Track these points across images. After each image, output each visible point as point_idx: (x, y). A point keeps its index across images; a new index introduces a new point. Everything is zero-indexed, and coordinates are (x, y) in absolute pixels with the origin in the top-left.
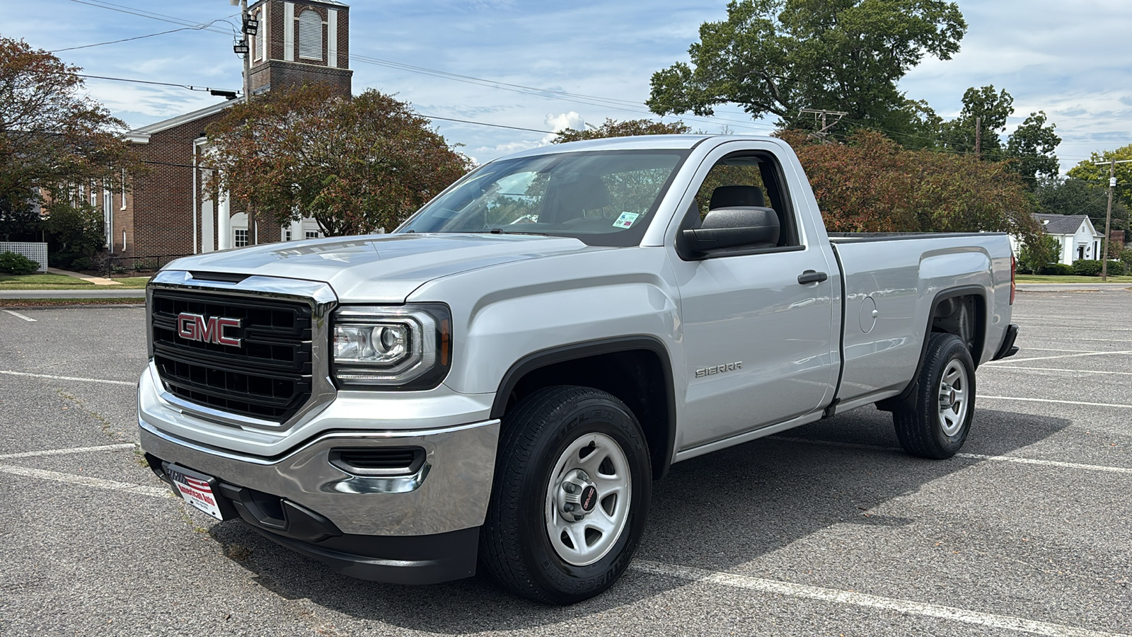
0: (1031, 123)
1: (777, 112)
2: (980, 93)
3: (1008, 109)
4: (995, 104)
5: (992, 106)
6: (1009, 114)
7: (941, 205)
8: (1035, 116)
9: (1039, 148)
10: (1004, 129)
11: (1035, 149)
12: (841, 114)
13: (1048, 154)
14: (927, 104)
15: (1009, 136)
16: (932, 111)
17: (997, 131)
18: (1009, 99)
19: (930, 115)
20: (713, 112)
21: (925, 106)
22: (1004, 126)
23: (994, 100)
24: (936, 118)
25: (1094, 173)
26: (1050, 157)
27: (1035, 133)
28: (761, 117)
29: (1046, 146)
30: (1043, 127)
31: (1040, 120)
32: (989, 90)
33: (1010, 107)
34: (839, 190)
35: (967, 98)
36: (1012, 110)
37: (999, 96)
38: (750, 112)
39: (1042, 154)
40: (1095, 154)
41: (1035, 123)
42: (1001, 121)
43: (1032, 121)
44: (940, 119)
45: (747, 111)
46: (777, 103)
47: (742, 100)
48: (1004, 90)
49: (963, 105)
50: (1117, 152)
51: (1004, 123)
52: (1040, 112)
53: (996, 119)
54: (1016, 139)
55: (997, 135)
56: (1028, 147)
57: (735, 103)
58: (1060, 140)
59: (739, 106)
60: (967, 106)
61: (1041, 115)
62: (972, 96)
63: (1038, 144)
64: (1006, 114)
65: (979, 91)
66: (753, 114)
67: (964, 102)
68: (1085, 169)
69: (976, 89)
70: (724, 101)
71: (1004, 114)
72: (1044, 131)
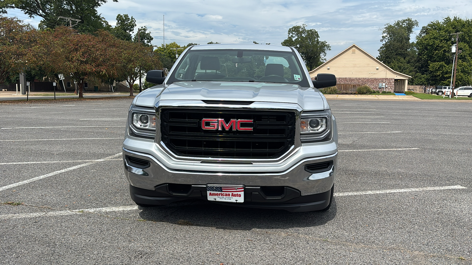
0: (142, 31)
1: (41, 15)
2: (123, 17)
3: (134, 25)
4: (129, 22)
5: (128, 22)
6: (135, 26)
7: (131, 63)
8: (143, 28)
9: (146, 41)
10: (133, 32)
11: (144, 41)
12: (78, 21)
13: (149, 43)
14: (105, 19)
15: (135, 35)
16: (107, 22)
17: (131, 33)
18: (134, 20)
19: (106, 24)
20: (7, 12)
21: (104, 20)
22: (133, 31)
23: (128, 20)
24: (109, 25)
25: (163, 52)
26: (150, 45)
27: (143, 35)
28: (33, 17)
29: (148, 40)
30: (146, 33)
31: (145, 30)
32: (126, 16)
33: (135, 24)
34: (95, 55)
35: (118, 18)
36: (136, 25)
37: (130, 19)
38: (27, 14)
39: (147, 43)
40: (163, 45)
41: (143, 31)
42: (132, 29)
43: (142, 30)
44: (111, 26)
45: (26, 13)
46: (41, 11)
47: (23, 8)
48: (132, 17)
49: (117, 21)
50: (170, 44)
51: (133, 30)
52: (144, 27)
53: (130, 28)
54: (137, 37)
55: (131, 35)
56: (142, 40)
57: (19, 9)
58: (153, 38)
59: (21, 11)
60: (118, 21)
61: (145, 28)
62: (120, 18)
63: (145, 39)
64: (134, 27)
65: (123, 16)
66: (29, 15)
67: (117, 20)
68: (160, 50)
69: (121, 15)
70: (13, 7)
71: (133, 26)
72: (147, 34)
